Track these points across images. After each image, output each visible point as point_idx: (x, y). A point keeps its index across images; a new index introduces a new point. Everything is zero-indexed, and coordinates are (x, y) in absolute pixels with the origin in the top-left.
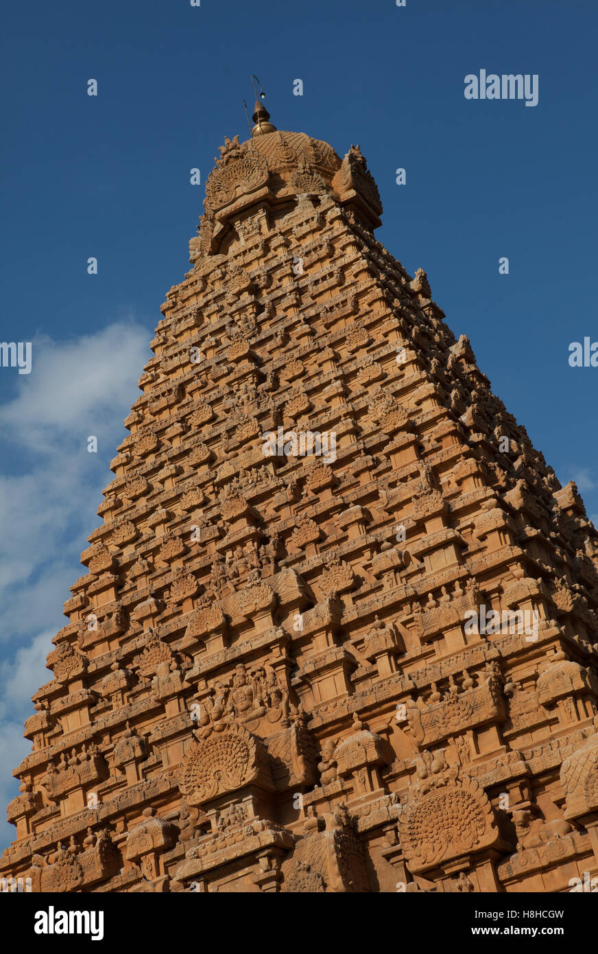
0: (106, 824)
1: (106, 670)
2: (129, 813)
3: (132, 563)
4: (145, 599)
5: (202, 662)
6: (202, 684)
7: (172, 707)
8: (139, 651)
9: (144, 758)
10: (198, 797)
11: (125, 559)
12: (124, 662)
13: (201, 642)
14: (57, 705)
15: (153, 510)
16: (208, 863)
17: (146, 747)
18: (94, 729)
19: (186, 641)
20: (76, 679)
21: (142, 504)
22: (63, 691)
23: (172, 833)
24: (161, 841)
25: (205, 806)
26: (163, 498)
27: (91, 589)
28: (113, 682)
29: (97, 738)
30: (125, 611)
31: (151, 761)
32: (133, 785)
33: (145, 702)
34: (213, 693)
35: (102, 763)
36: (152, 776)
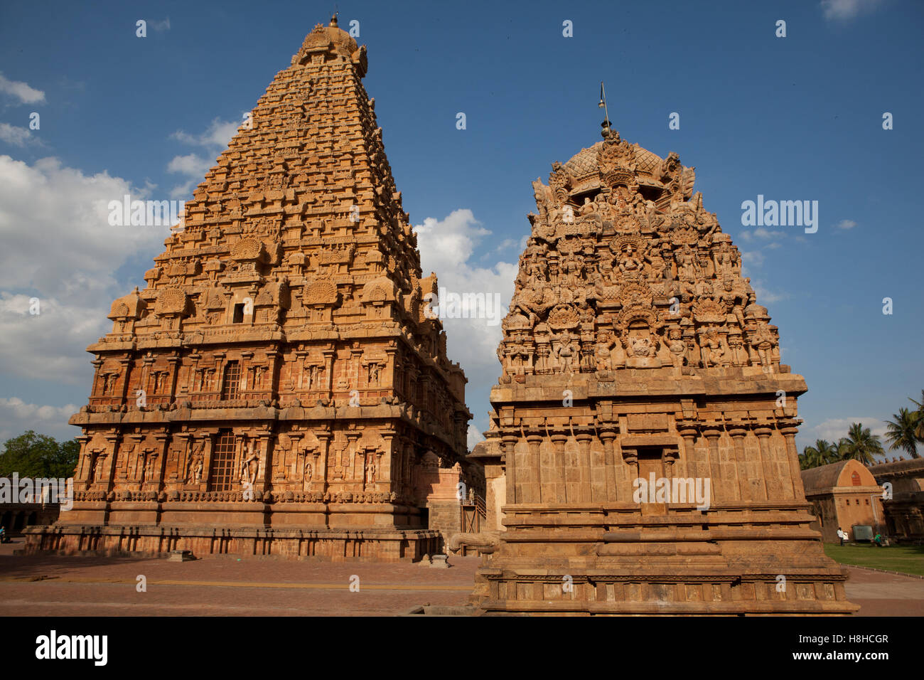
0: (200, 256)
1: (215, 203)
2: (209, 255)
3: (236, 167)
4: (236, 182)
5: (251, 211)
6: (249, 219)
7: (235, 224)
8: (229, 200)
9: (220, 238)
10: (236, 257)
11: (233, 165)
12: (223, 202)
13: (253, 204)
14: (193, 209)
15: (249, 151)
16: (234, 281)
17: (222, 234)
18: (205, 222)
19: (247, 202)
20: (202, 202)
21: (245, 147)
22: (197, 205)
23: (223, 267)
24: (218, 268)
25: (238, 261)
26: (254, 147)
27: (217, 172)
28: (217, 207)
29: (205, 225)
30: (228, 184)
31: (222, 240)
32: (214, 246)
33: (226, 219)
34: (252, 223)
35: (204, 235)
36: (221, 245)
